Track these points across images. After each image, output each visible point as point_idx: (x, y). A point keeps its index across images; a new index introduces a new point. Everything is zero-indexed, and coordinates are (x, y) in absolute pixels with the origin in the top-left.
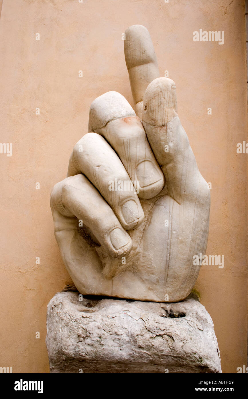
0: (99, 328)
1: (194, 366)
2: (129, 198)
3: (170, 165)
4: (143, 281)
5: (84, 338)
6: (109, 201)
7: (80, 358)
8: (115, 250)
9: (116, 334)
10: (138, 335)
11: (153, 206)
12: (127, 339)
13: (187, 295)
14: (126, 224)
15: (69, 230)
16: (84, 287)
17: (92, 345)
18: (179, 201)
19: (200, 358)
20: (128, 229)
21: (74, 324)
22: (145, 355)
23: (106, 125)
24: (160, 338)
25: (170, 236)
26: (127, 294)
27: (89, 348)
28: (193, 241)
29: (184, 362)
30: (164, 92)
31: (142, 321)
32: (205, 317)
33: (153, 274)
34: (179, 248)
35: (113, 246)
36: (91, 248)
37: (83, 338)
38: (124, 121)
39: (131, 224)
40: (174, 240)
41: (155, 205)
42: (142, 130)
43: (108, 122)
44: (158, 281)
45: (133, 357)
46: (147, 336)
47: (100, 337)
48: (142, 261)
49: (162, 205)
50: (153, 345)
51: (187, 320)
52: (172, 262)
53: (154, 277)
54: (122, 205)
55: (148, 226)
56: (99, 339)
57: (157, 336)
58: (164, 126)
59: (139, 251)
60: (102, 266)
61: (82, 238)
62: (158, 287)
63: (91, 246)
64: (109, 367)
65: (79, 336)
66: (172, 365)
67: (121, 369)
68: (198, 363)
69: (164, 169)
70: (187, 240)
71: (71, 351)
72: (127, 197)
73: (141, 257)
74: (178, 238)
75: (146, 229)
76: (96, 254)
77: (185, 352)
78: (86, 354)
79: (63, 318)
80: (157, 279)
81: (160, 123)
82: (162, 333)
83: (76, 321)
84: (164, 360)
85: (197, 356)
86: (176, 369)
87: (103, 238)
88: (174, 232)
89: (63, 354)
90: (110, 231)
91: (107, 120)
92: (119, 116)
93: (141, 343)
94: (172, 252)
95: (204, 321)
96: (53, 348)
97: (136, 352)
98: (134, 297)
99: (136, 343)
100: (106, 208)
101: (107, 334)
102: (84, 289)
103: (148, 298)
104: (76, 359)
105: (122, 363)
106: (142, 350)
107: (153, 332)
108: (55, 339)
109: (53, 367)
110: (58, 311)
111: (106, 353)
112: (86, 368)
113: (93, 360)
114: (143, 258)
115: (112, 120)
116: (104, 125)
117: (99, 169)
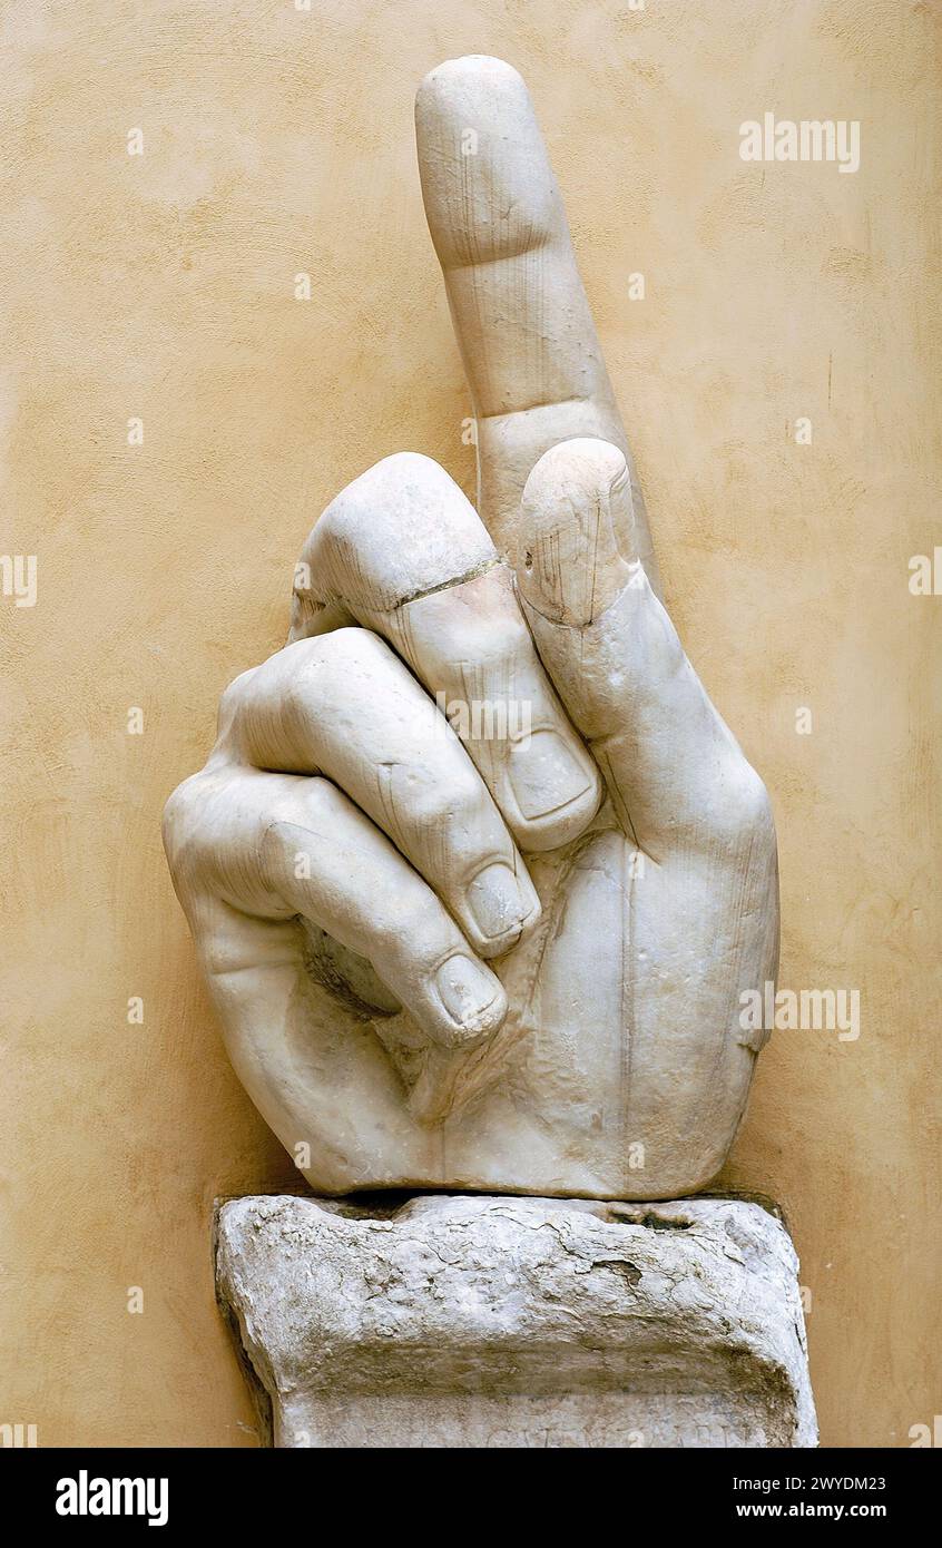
0: (425, 1257)
1: (708, 1347)
2: (488, 859)
3: (618, 740)
4: (547, 1126)
5: (384, 1286)
7: (377, 1342)
8: (455, 1025)
9: (478, 1267)
10: (540, 1265)
11: (570, 869)
12: (510, 1279)
13: (705, 1174)
14: (484, 940)
15: (275, 966)
16: (344, 1159)
17: (409, 1304)
18: (654, 852)
19: (726, 1324)
20: (491, 954)
21: (352, 1251)
22: (564, 1320)
23: (396, 609)
24: (604, 1272)
25: (627, 971)
26: (495, 1175)
27: (401, 1313)
29: (680, 1335)
30: (585, 516)
31: (550, 1232)
32: (763, 1238)
33: (579, 1100)
34: (663, 1009)
35: (448, 1010)
36: (357, 1026)
37: (381, 1285)
39: (499, 939)
40: (642, 982)
41: (574, 867)
42: (519, 629)
43: (405, 600)
44: (597, 1125)
45: (529, 1326)
46: (569, 1266)
47: (431, 1281)
48: (541, 1057)
49: (598, 869)
50: (586, 1290)
51: (693, 1235)
52: (641, 1056)
53: (583, 1113)
54: (468, 883)
55: (555, 938)
56: (428, 1284)
57: (596, 1264)
58: (591, 623)
59: (529, 1025)
60: (402, 1086)
61: (321, 991)
62: (598, 1145)
63: (356, 1018)
64: (461, 1366)
65: (369, 1282)
66: (644, 1350)
67: (496, 1370)
68: (719, 1337)
69: (599, 752)
70: (688, 979)
71: (350, 1324)
72: (484, 854)
73: (537, 1043)
74: (656, 976)
75: (548, 948)
76: (380, 1044)
77: (678, 1305)
78: (396, 1331)
79: (311, 1241)
80: (594, 1116)
81: (578, 616)
82: (608, 1258)
83: (353, 1243)
84: (618, 1331)
85: (715, 1318)
86: (657, 1361)
87: (417, 988)
88: (642, 957)
89: (327, 1339)
90: (433, 967)
91: (401, 593)
92: (442, 579)
93: (551, 1287)
94: (639, 1022)
95: (757, 1247)
96: (291, 1328)
97: (538, 1311)
98: (520, 1181)
99: (537, 1288)
101: (449, 1270)
103: (570, 1185)
104: (365, 1347)
105: (498, 1348)
106: (555, 1307)
107: (584, 1256)
108: (296, 1302)
109: (293, 1384)
110: (287, 1230)
111: (450, 1320)
112: (393, 1377)
113: (415, 1347)
114: (542, 1047)
115: (419, 594)
116: (392, 605)
117: (390, 772)
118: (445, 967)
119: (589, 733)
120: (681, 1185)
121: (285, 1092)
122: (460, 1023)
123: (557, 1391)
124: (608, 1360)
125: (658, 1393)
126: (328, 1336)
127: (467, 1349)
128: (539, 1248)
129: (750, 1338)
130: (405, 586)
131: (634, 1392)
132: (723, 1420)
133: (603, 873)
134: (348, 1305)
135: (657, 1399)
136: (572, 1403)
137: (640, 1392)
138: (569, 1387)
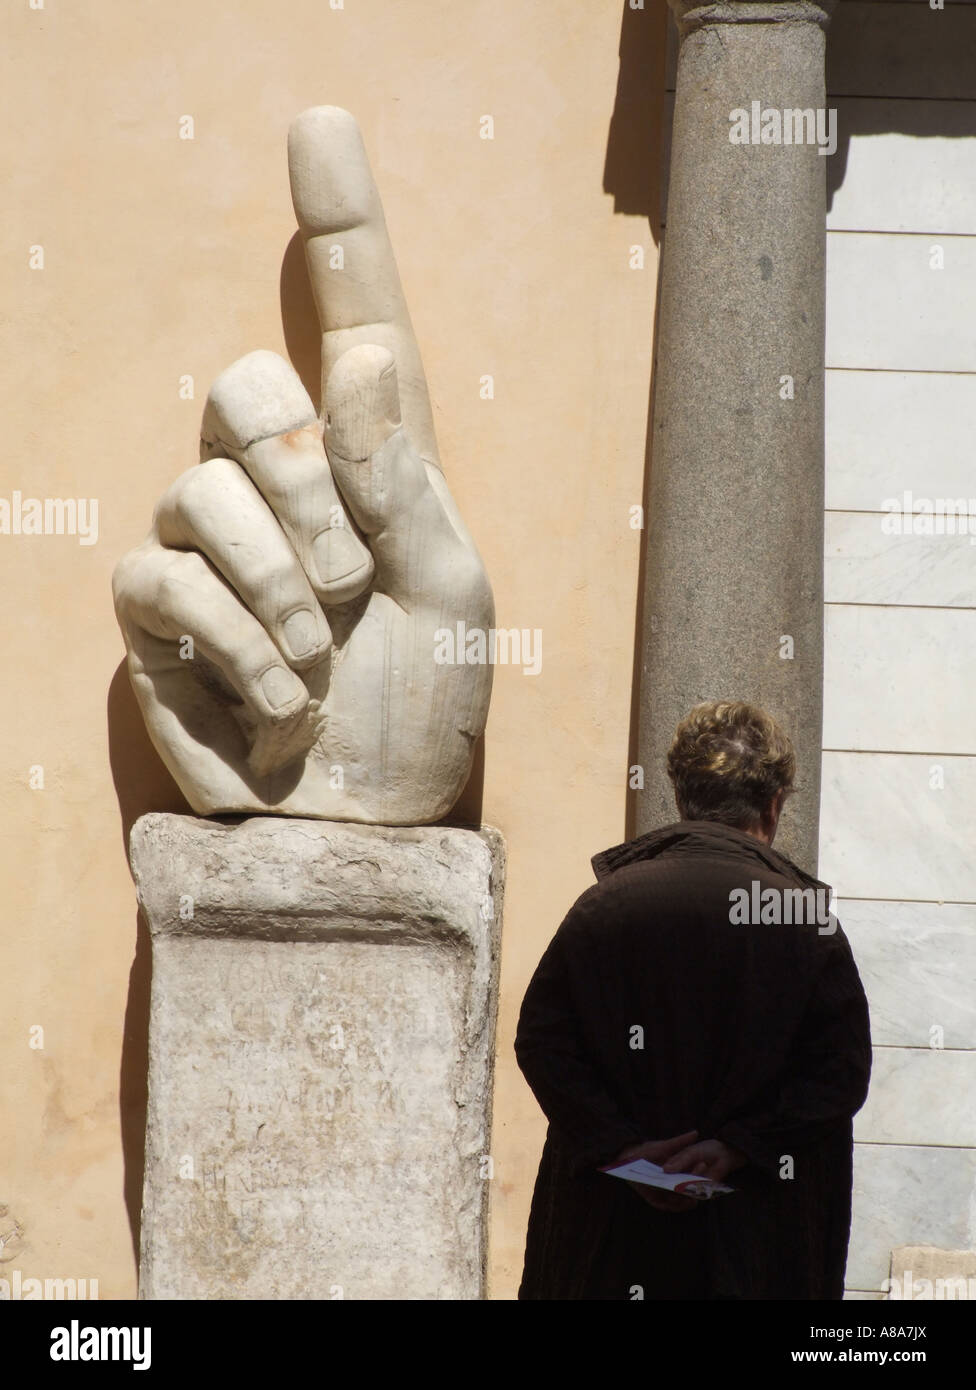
0: (244, 854)
1: (419, 916)
2: (297, 607)
3: (383, 536)
5: (217, 871)
6: (258, 612)
7: (210, 905)
8: (272, 711)
9: (276, 861)
10: (315, 862)
11: (354, 617)
12: (296, 869)
14: (295, 658)
15: (171, 670)
16: (209, 793)
17: (231, 882)
18: (406, 607)
19: (430, 904)
20: (300, 667)
21: (198, 848)
22: (328, 896)
23: (247, 447)
24: (355, 867)
25: (387, 681)
27: (226, 887)
28: (437, 690)
29: (398, 908)
30: (363, 392)
31: (324, 841)
32: (467, 851)
33: (355, 761)
34: (408, 706)
35: (268, 701)
37: (215, 870)
38: (287, 442)
39: (302, 657)
40: (396, 689)
43: (252, 442)
44: (367, 777)
45: (306, 899)
46: (332, 864)
47: (246, 868)
48: (332, 733)
50: (342, 878)
51: (419, 847)
52: (395, 735)
53: (359, 769)
54: (284, 622)
56: (244, 871)
57: (350, 862)
58: (365, 460)
60: (246, 748)
61: (199, 687)
63: (220, 705)
64: (263, 922)
65: (208, 867)
66: (378, 917)
67: (285, 926)
68: (425, 911)
70: (425, 688)
72: (294, 604)
73: (330, 725)
74: (405, 685)
77: (400, 890)
78: (222, 899)
79: (175, 841)
80: (365, 772)
81: (357, 455)
82: (358, 859)
83: (200, 843)
84: (362, 905)
85: (423, 899)
86: (386, 924)
87: (248, 687)
88: (396, 672)
90: (260, 673)
91: (250, 437)
92: (275, 430)
93: (320, 876)
94: (393, 714)
95: (462, 857)
97: (311, 890)
99: (312, 876)
100: (252, 626)
101: (258, 863)
102: (208, 798)
103: (347, 814)
105: (287, 912)
106: (322, 887)
107: (343, 857)
108: (161, 879)
110: (162, 834)
111: (257, 893)
112: (221, 927)
113: (236, 910)
114: (334, 727)
115: (261, 438)
116: (245, 445)
117: (236, 549)
118: (267, 673)
119: (366, 530)
120: (420, 817)
121: (174, 749)
123: (324, 939)
124: (356, 922)
125: (388, 944)
127: (267, 912)
128: (316, 850)
129: (446, 913)
130: (251, 434)
131: (372, 943)
132: (428, 962)
134: (193, 882)
135: (387, 947)
136: (333, 948)
137: (377, 943)
138: (332, 937)
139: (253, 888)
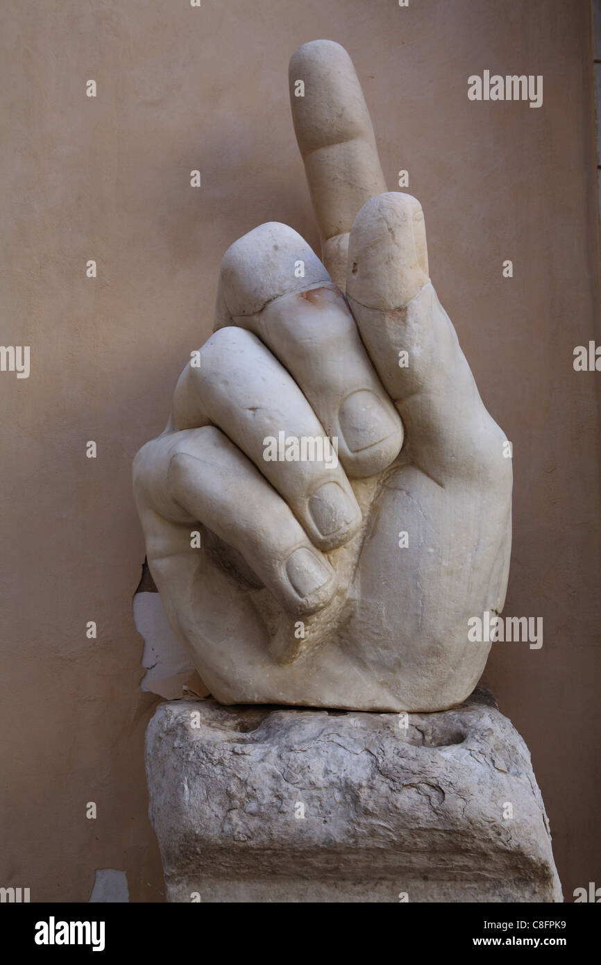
0: (274, 777)
1: (492, 850)
2: (326, 479)
3: (416, 398)
4: (364, 665)
7: (234, 845)
8: (299, 599)
9: (314, 787)
10: (361, 787)
11: (381, 491)
12: (339, 797)
14: (322, 537)
15: (186, 554)
17: (260, 815)
18: (439, 479)
20: (328, 547)
21: (217, 769)
22: (381, 831)
23: (262, 310)
24: (411, 792)
25: (421, 560)
28: (473, 568)
29: (469, 843)
30: (396, 230)
31: (369, 756)
33: (385, 647)
34: (445, 587)
35: (295, 588)
36: (238, 595)
37: (239, 800)
38: (307, 299)
39: (333, 536)
40: (430, 568)
41: (384, 489)
44: (399, 664)
46: (384, 787)
47: (277, 797)
48: (361, 618)
49: (401, 490)
50: (398, 808)
51: (470, 750)
52: (430, 619)
53: (389, 656)
54: (310, 496)
55: (371, 537)
56: (274, 800)
57: (404, 786)
58: (399, 309)
59: (352, 597)
60: (267, 636)
62: (399, 677)
63: (238, 589)
64: (300, 862)
65: (230, 797)
66: (441, 852)
67: (328, 866)
69: (403, 407)
70: (462, 567)
71: (213, 832)
72: (321, 475)
73: (357, 609)
74: (441, 564)
75: (366, 545)
76: (253, 606)
77: (470, 820)
78: (249, 837)
80: (396, 659)
81: (390, 303)
82: (415, 780)
83: (221, 763)
84: (423, 840)
86: (452, 860)
87: (271, 571)
88: (431, 550)
89: (196, 840)
90: (285, 556)
91: (266, 298)
93: (370, 805)
94: (429, 596)
96: (172, 828)
97: (359, 825)
99: (359, 806)
101: (292, 789)
104: (225, 849)
105: (330, 849)
106: (373, 821)
107: (397, 779)
109: (174, 871)
110: (176, 746)
111: (292, 830)
112: (248, 869)
113: (264, 850)
114: (362, 612)
115: (278, 297)
116: (259, 308)
117: (254, 415)
118: (293, 556)
122: (302, 596)
123: (373, 879)
124: (414, 859)
125: (450, 880)
126: (198, 839)
127: (306, 852)
128: (360, 769)
129: (522, 842)
130: (268, 295)
131: (432, 880)
133: (405, 493)
134: (213, 815)
135: (449, 884)
137: (438, 879)
138: (382, 876)
139: (286, 824)
